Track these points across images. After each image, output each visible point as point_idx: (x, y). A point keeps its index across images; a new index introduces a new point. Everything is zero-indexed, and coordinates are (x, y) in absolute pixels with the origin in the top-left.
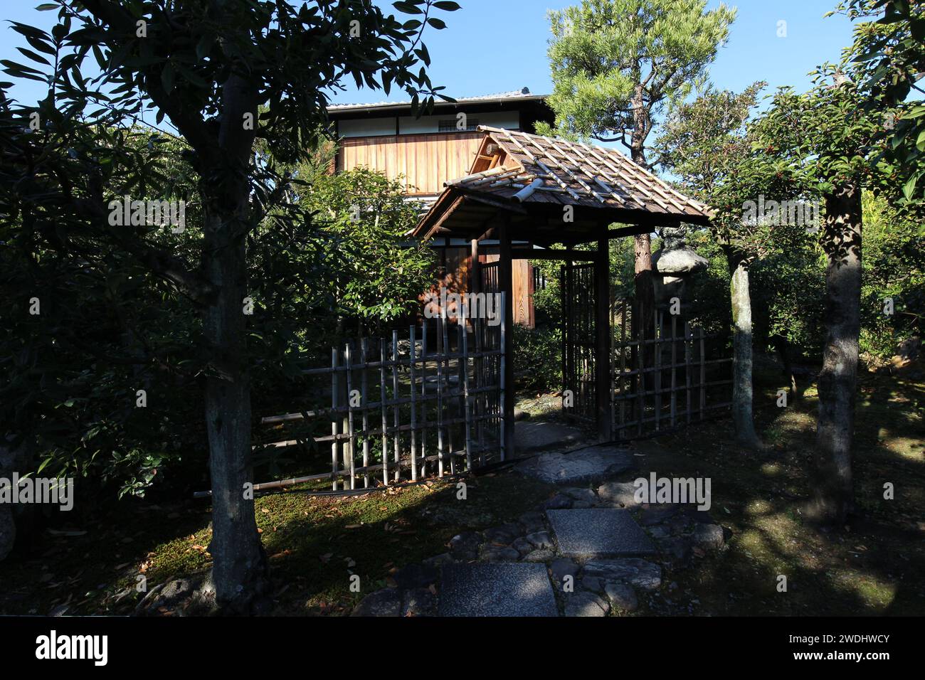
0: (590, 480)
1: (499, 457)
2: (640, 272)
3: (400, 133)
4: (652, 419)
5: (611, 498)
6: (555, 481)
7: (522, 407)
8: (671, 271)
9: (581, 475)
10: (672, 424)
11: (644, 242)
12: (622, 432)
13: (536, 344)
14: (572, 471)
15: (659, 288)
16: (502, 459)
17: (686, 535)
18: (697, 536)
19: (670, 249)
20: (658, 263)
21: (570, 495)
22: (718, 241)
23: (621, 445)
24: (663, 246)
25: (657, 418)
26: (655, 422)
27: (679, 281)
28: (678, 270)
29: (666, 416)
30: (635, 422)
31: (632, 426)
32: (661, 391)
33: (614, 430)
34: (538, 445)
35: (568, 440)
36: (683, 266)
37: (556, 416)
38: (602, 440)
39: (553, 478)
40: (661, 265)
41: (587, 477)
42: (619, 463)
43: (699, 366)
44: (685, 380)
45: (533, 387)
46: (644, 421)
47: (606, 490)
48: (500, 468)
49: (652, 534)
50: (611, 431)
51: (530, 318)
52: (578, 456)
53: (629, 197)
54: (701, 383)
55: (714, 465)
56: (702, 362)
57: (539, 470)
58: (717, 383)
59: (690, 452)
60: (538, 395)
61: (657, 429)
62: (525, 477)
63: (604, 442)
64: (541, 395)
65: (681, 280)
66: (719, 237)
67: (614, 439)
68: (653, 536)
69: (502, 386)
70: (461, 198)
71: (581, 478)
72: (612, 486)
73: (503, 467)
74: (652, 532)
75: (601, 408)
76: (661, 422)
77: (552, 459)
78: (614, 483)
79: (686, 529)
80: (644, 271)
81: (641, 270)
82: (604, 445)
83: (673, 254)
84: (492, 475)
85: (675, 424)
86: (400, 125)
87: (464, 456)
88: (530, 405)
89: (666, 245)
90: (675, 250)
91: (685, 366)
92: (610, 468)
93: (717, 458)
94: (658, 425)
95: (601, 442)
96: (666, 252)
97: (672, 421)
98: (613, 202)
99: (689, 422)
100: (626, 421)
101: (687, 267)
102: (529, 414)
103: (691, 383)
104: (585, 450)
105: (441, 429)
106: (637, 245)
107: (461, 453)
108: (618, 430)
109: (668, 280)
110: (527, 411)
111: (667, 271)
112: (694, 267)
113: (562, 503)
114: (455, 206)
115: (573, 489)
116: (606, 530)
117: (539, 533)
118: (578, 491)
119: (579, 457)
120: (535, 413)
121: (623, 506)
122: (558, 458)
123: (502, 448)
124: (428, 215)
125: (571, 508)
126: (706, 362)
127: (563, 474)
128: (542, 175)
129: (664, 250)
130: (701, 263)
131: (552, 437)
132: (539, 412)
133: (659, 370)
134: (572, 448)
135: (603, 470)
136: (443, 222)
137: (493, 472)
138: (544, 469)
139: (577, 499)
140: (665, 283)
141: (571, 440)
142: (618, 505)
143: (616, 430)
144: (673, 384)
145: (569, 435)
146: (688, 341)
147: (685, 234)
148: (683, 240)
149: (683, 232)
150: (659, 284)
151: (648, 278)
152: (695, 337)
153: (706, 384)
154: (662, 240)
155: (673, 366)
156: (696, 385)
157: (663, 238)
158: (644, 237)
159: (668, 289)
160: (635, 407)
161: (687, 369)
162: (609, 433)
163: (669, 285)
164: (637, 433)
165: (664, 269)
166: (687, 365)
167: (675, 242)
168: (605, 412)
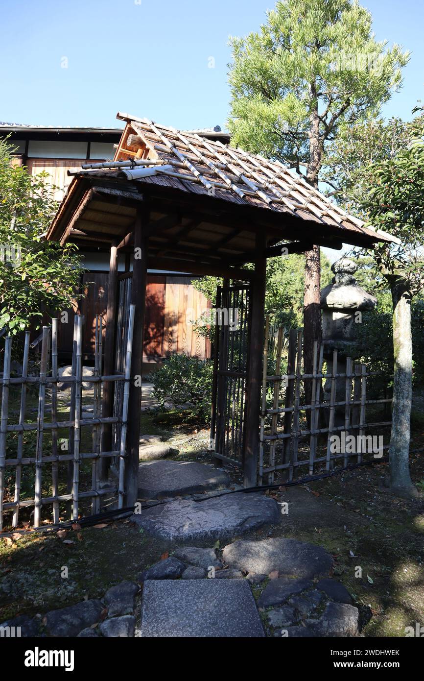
0: (218, 537)
1: (117, 504)
2: (308, 305)
3: (90, 158)
4: (305, 462)
5: (235, 562)
6: (174, 537)
7: (173, 443)
8: (340, 307)
9: (207, 530)
10: (327, 468)
11: (315, 274)
12: (271, 476)
13: (199, 375)
14: (200, 524)
15: (328, 323)
16: (120, 506)
17: (313, 621)
18: (325, 624)
19: (341, 284)
20: (327, 298)
21: (183, 559)
22: (382, 271)
23: (268, 492)
24: (334, 281)
25: (311, 461)
26: (308, 465)
27: (348, 318)
28: (347, 305)
29: (321, 459)
30: (287, 465)
31: (283, 469)
32: (318, 431)
33: (261, 474)
34: (172, 489)
35: (208, 484)
36: (352, 302)
37: (207, 455)
38: (247, 485)
39: (172, 533)
40: (331, 300)
41: (214, 533)
42: (257, 515)
43: (359, 405)
44: (344, 420)
45: (192, 422)
46: (296, 464)
47: (231, 551)
48: (116, 517)
49: (269, 620)
50: (258, 475)
51: (206, 351)
52: (213, 505)
53: (279, 200)
54: (361, 423)
55: (365, 517)
56: (363, 400)
57: (158, 522)
58: (377, 424)
59: (341, 501)
60: (196, 431)
61: (311, 473)
62: (142, 531)
63: (249, 487)
64: (199, 430)
65: (350, 317)
66: (384, 266)
67: (261, 484)
68: (270, 623)
70: (90, 192)
71: (206, 534)
72: (240, 545)
73: (120, 516)
74: (270, 616)
75: (248, 449)
76: (316, 466)
77: (180, 507)
78: (243, 543)
79: (315, 610)
80: (313, 304)
81: (310, 303)
82: (247, 491)
83: (343, 288)
84: (103, 526)
85: (330, 468)
86: (91, 151)
87: (71, 501)
88: (182, 442)
89: (337, 280)
90: (345, 285)
91: (345, 405)
92: (245, 521)
93: (369, 509)
94: (311, 468)
95: (245, 487)
96: (337, 287)
97: (328, 464)
98: (258, 201)
99: (345, 465)
100: (276, 463)
101: (355, 304)
102: (178, 451)
103: (351, 423)
104: (223, 498)
105: (40, 467)
106: (307, 277)
107: (67, 497)
108: (266, 475)
109: (337, 316)
110: (176, 448)
111: (336, 306)
112: (363, 304)
113: (169, 570)
114: (85, 201)
115: (191, 549)
116: (211, 614)
117: (120, 618)
118: (197, 552)
119: (212, 507)
120: (186, 450)
121: (245, 574)
122: (188, 507)
123: (121, 493)
124: (58, 213)
125: (178, 578)
126: (367, 402)
127: (186, 528)
128: (174, 162)
129: (335, 285)
130: (370, 300)
131: (190, 480)
132: (190, 449)
133: (317, 408)
134: (211, 493)
135: (235, 524)
136: (76, 222)
137: (104, 523)
138: (166, 521)
139: (193, 564)
140: (334, 319)
141: (212, 484)
142: (239, 574)
143: (264, 473)
144: (331, 423)
145: (212, 477)
146: (349, 378)
147: (356, 271)
148: (354, 277)
149: (354, 268)
150: (328, 319)
151: (317, 312)
152: (357, 375)
153: (366, 425)
154: (333, 275)
155: (332, 404)
156: (355, 426)
157: (335, 273)
158: (315, 269)
159: (337, 325)
160: (288, 448)
161: (347, 408)
162: (255, 477)
163: (338, 322)
164: (288, 477)
165: (333, 304)
166: (347, 404)
167: (346, 278)
168: (252, 453)
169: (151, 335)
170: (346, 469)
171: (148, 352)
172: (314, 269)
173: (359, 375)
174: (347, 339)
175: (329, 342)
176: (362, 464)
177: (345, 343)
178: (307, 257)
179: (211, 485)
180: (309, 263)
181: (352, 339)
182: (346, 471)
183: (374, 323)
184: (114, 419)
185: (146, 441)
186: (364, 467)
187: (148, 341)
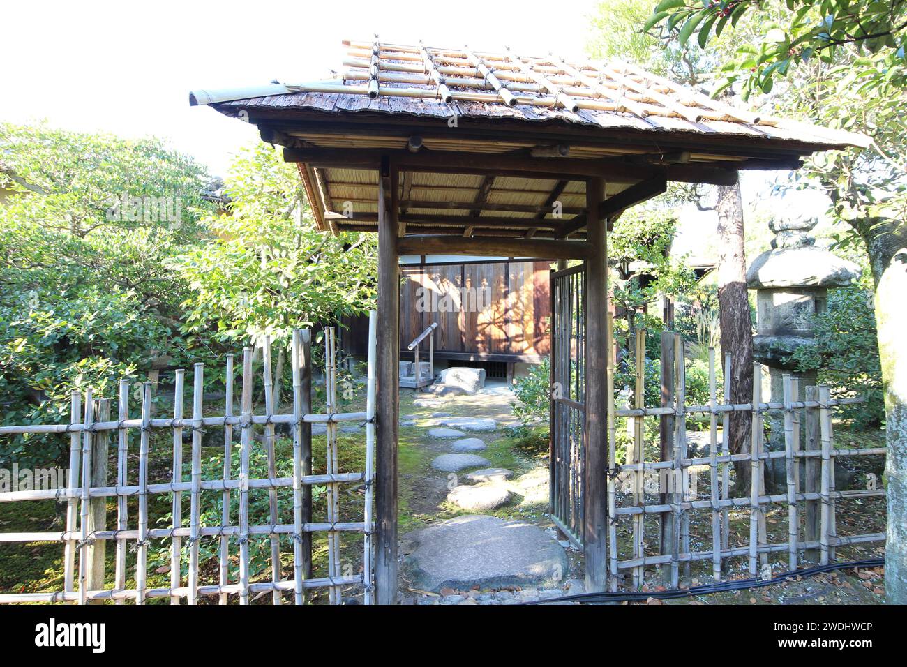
2: (725, 285)
4: (704, 556)
8: (786, 284)
10: (753, 569)
11: (733, 237)
12: (638, 573)
15: (767, 311)
19: (786, 247)
20: (760, 272)
24: (774, 245)
25: (716, 555)
26: (711, 561)
27: (801, 301)
28: (797, 282)
29: (738, 552)
30: (668, 558)
31: (660, 565)
32: (728, 503)
33: (614, 571)
34: (465, 579)
35: (528, 575)
38: (589, 587)
40: (767, 275)
43: (817, 460)
44: (785, 484)
50: (608, 572)
54: (824, 492)
56: (826, 450)
61: (716, 575)
63: (592, 592)
65: (806, 298)
69: (369, 476)
75: (589, 526)
76: (728, 564)
80: (733, 283)
81: (728, 283)
83: (790, 254)
89: (779, 243)
90: (794, 249)
91: (785, 458)
94: (717, 568)
95: (587, 591)
96: (778, 253)
97: (752, 563)
99: (792, 566)
100: (645, 555)
101: (814, 279)
102: (522, 499)
103: (800, 491)
106: (721, 242)
107: (288, 585)
108: (626, 571)
109: (780, 299)
111: (779, 283)
112: (829, 277)
123: (366, 586)
126: (835, 453)
129: (776, 250)
133: (724, 463)
140: (776, 304)
141: (534, 574)
144: (754, 490)
146: (789, 411)
147: (814, 224)
148: (810, 235)
149: (810, 220)
150: (766, 304)
151: (740, 295)
152: (808, 404)
153: (836, 495)
154: (773, 236)
155: (754, 456)
156: (810, 496)
157: (776, 232)
158: (734, 229)
159: (783, 314)
160: (668, 528)
161: (788, 465)
162: (603, 576)
163: (784, 308)
164: (669, 579)
165: (772, 281)
166: (788, 456)
167: (797, 237)
168: (596, 536)
169: (543, 331)
170: (793, 575)
171: (540, 351)
172: (731, 229)
173: (815, 404)
174: (804, 335)
175: (768, 340)
176: (829, 569)
177: (799, 341)
178: (719, 213)
179: (530, 577)
180: (724, 222)
181: (810, 335)
182: (791, 579)
183: (849, 308)
184: (356, 476)
185: (485, 479)
186: (834, 574)
187: (539, 338)
